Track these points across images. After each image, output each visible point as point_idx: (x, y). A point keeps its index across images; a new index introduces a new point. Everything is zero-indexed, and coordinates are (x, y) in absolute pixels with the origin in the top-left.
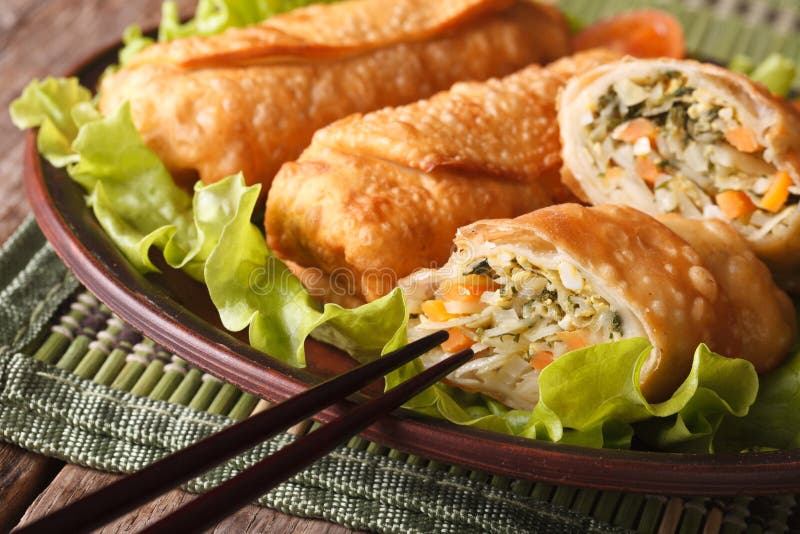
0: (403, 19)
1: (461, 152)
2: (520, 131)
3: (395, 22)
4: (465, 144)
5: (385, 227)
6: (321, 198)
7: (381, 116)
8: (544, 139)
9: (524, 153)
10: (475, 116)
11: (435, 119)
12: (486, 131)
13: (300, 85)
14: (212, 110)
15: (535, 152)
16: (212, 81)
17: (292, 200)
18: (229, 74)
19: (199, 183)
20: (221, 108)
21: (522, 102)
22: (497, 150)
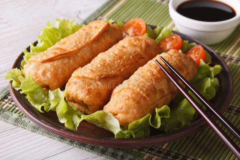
0: (86, 39)
1: (104, 74)
2: (115, 65)
3: (84, 40)
4: (104, 71)
5: (91, 95)
6: (76, 90)
7: (85, 68)
8: (120, 65)
9: (117, 70)
10: (105, 64)
11: (97, 67)
12: (108, 67)
13: (67, 62)
14: (49, 72)
15: (119, 69)
16: (48, 65)
17: (70, 91)
18: (51, 63)
19: (50, 90)
20: (51, 71)
21: (114, 57)
22: (111, 71)
